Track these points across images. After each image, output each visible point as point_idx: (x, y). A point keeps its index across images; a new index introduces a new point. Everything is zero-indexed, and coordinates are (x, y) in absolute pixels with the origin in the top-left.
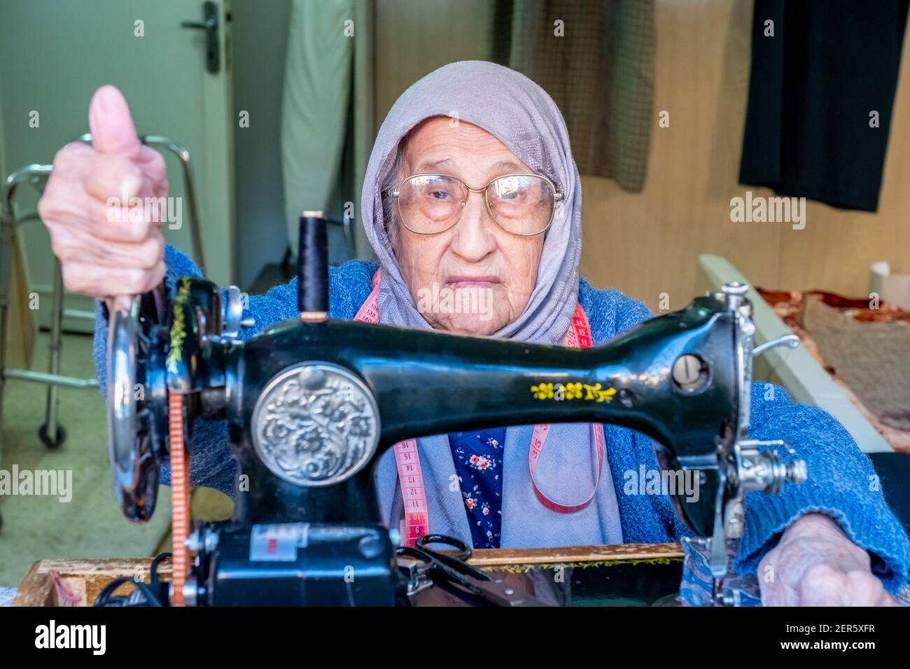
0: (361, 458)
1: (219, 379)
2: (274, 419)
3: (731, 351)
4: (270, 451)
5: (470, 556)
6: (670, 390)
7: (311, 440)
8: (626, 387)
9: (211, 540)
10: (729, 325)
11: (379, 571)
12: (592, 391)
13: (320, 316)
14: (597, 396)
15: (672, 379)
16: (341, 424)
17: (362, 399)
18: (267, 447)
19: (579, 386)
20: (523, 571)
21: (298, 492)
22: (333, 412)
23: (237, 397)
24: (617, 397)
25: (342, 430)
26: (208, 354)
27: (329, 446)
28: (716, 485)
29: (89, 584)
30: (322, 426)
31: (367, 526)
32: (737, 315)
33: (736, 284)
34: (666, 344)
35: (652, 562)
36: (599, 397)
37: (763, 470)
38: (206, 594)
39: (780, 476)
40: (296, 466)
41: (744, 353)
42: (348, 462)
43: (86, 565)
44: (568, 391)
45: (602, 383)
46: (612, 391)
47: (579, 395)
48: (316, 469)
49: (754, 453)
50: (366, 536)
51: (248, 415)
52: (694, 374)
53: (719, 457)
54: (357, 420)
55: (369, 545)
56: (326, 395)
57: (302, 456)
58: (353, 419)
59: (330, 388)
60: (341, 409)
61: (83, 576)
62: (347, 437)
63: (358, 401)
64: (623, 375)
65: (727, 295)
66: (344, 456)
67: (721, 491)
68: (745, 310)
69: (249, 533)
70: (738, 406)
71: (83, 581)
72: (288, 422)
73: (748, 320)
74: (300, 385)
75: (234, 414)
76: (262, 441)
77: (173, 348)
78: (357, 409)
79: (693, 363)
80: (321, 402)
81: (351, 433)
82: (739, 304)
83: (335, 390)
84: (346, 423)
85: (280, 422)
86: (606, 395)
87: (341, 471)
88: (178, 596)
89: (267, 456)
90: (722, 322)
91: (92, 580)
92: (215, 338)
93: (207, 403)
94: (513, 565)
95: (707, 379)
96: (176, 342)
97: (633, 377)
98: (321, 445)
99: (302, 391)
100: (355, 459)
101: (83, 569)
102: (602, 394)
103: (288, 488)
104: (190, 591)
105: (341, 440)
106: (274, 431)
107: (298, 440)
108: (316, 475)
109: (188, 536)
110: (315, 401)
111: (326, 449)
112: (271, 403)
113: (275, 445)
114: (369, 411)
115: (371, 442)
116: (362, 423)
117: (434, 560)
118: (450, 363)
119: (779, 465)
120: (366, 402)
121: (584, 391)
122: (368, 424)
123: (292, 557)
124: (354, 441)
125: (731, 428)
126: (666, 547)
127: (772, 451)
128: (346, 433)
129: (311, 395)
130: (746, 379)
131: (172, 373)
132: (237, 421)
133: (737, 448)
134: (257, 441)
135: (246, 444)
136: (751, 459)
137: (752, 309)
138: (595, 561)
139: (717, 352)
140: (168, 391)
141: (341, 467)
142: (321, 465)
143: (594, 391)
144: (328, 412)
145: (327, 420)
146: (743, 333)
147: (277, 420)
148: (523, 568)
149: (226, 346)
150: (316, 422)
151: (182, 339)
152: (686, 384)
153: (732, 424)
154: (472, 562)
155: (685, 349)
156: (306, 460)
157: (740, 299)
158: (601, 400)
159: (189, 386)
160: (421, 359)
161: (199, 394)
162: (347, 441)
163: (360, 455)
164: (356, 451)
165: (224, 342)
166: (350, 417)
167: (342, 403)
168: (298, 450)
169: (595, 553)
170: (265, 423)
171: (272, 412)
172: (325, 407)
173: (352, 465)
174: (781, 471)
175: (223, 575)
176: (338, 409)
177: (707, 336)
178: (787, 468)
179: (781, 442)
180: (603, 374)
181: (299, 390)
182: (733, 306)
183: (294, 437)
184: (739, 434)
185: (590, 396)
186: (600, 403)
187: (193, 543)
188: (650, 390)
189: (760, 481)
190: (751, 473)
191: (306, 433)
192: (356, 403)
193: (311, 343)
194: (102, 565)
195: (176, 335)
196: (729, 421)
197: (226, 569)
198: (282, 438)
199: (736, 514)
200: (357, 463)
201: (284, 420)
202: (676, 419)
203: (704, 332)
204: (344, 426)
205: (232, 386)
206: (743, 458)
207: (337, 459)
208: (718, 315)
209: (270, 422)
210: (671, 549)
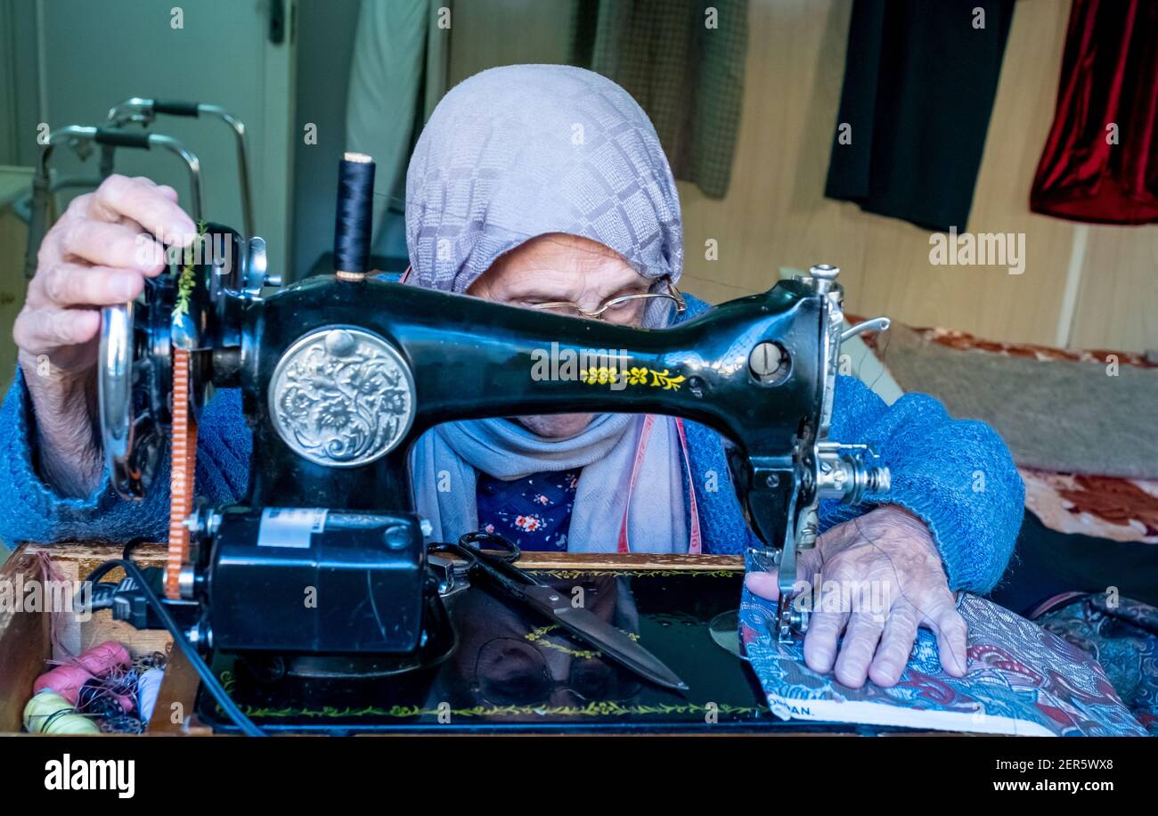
0: (394, 438)
1: (233, 340)
2: (294, 387)
3: (816, 341)
4: (288, 425)
5: (518, 558)
6: (746, 381)
7: (336, 415)
8: (696, 374)
9: (214, 521)
10: (816, 310)
11: (406, 565)
12: (658, 376)
13: (357, 277)
14: (664, 383)
15: (749, 367)
16: (371, 398)
17: (396, 370)
18: (285, 420)
19: (644, 371)
20: (571, 577)
21: (319, 474)
22: (362, 384)
23: (254, 361)
24: (686, 386)
25: (372, 404)
26: (221, 309)
27: (356, 422)
28: (789, 491)
29: (82, 569)
30: (350, 399)
31: (395, 514)
32: (826, 300)
33: (826, 267)
34: (745, 329)
35: (713, 574)
36: (666, 384)
37: (844, 474)
38: (205, 582)
39: (860, 484)
40: (317, 443)
41: (830, 344)
42: (378, 441)
43: (80, 548)
44: (632, 376)
45: (670, 370)
46: (681, 379)
47: (644, 381)
48: (340, 448)
49: (835, 456)
50: (393, 525)
51: (265, 380)
52: (773, 363)
53: (795, 458)
54: (389, 394)
55: (395, 535)
56: (356, 363)
57: (325, 432)
58: (383, 394)
59: (360, 355)
60: (373, 380)
61: (76, 560)
62: (377, 413)
63: (392, 372)
64: (695, 362)
65: (816, 278)
66: (374, 434)
67: (795, 497)
68: (834, 296)
69: (260, 515)
70: (820, 403)
71: (76, 565)
72: (310, 391)
73: (837, 306)
74: (326, 350)
75: (250, 380)
76: (280, 412)
77: (180, 298)
78: (390, 382)
79: (772, 350)
80: (350, 371)
81: (383, 409)
82: (828, 288)
83: (367, 359)
84: (378, 397)
85: (300, 392)
86: (674, 383)
87: (369, 452)
88: (172, 583)
89: (284, 429)
90: (808, 307)
91: (87, 565)
92: (233, 293)
93: (219, 367)
94: (560, 570)
95: (788, 371)
96: (183, 292)
97: (706, 364)
98: (348, 421)
99: (328, 358)
100: (386, 438)
101: (76, 552)
102: (669, 380)
103: (308, 468)
104: (187, 578)
105: (371, 415)
106: (294, 402)
107: (321, 413)
108: (340, 454)
109: (187, 515)
110: (342, 369)
111: (354, 426)
112: (292, 368)
113: (294, 418)
114: (404, 385)
115: (405, 421)
116: (396, 397)
117: (476, 559)
118: (501, 337)
119: (860, 471)
120: (401, 374)
121: (650, 377)
122: (402, 400)
123: (305, 544)
124: (385, 418)
125: (811, 427)
126: (729, 559)
127: (855, 456)
128: (376, 409)
129: (337, 362)
130: (830, 373)
131: (177, 325)
132: (252, 388)
133: (816, 449)
134: (275, 412)
135: (262, 416)
136: (831, 463)
137: (842, 294)
138: (651, 570)
139: (800, 342)
140: (172, 349)
141: (369, 448)
142: (346, 443)
143: (660, 377)
144: (357, 383)
145: (356, 392)
146: (830, 321)
147: (298, 389)
148: (571, 574)
149: (245, 302)
150: (343, 393)
151: (191, 288)
152: (764, 375)
153: (811, 422)
154: (518, 564)
155: (764, 335)
156: (329, 436)
157: (830, 282)
158: (669, 387)
159: (196, 343)
160: (467, 330)
161: (210, 354)
162: (378, 417)
163: (392, 435)
164: (388, 429)
165: (242, 297)
166: (382, 391)
167: (374, 375)
168: (321, 424)
169: (652, 562)
170: (284, 391)
171: (292, 379)
172: (354, 377)
173: (382, 446)
174: (863, 478)
175: (223, 561)
176: (368, 380)
177: (790, 323)
178: (869, 475)
179: (864, 446)
180: (672, 359)
181: (325, 356)
182: (821, 291)
183: (316, 410)
184: (818, 436)
185: (656, 383)
186: (667, 391)
187: (193, 524)
188: (722, 379)
189: (839, 486)
190: (829, 479)
191: (331, 405)
192: (389, 375)
193: (341, 303)
194: (99, 549)
195: (184, 284)
196: (809, 419)
197: (229, 555)
198: (303, 409)
199: (809, 524)
200: (388, 444)
201: (307, 390)
202: (751, 413)
203: (788, 317)
204: (374, 400)
205: (249, 348)
206: (822, 461)
207: (365, 437)
208: (804, 299)
209: (290, 390)
210: (735, 561)
